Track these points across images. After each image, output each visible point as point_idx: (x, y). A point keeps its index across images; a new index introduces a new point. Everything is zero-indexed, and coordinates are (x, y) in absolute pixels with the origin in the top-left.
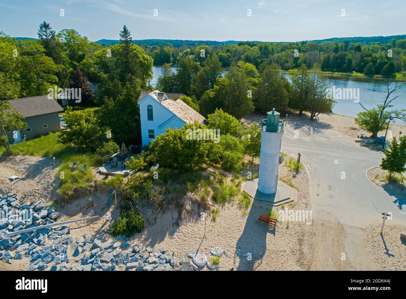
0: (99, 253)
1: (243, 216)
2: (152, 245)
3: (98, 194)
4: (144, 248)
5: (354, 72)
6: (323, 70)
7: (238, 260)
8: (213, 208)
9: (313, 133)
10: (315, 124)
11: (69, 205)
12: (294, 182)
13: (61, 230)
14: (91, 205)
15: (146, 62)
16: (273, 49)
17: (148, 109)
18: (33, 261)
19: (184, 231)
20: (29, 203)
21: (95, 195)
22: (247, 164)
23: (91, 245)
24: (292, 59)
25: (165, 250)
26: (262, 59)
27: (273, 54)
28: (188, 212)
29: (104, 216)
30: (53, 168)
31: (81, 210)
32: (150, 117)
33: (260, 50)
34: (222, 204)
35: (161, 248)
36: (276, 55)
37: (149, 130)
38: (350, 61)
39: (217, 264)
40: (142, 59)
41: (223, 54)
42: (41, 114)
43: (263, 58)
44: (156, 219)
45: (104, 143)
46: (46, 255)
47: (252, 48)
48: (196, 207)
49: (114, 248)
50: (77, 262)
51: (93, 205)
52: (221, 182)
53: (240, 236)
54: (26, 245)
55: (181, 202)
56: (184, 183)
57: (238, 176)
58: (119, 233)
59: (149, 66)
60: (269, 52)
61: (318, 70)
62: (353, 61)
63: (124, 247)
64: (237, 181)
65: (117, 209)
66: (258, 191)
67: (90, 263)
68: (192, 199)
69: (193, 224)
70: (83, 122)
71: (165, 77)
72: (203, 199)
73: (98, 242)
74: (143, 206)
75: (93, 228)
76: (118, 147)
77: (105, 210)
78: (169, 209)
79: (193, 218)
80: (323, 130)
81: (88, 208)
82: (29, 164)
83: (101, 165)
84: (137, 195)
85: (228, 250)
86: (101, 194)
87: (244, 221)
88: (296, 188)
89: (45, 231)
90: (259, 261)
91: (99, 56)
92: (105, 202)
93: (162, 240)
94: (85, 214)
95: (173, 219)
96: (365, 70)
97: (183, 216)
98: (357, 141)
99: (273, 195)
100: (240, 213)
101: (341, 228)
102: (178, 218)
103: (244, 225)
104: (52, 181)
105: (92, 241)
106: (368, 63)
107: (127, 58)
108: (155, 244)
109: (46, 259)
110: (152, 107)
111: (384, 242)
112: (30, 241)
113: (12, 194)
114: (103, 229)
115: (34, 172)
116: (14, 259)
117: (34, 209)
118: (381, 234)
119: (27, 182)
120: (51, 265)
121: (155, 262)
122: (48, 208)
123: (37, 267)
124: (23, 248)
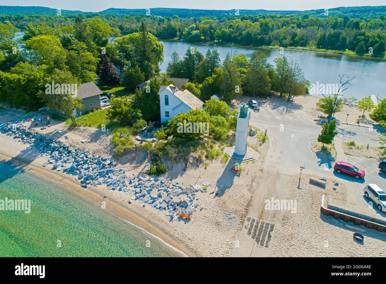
0: (143, 183)
1: (223, 167)
2: (171, 180)
3: (138, 152)
4: (167, 181)
5: (347, 50)
6: (318, 48)
7: (217, 188)
8: (205, 162)
9: (286, 113)
11: (121, 158)
12: (259, 148)
13: (119, 171)
14: (134, 158)
15: (158, 48)
16: (273, 26)
17: (165, 98)
18: (108, 186)
19: (188, 173)
20: (98, 156)
21: (136, 153)
22: (231, 136)
23: (138, 179)
24: (290, 36)
25: (178, 182)
26: (262, 35)
27: (272, 30)
28: (191, 164)
29: (143, 165)
30: (107, 136)
31: (128, 161)
32: (167, 103)
33: (260, 26)
34: (211, 160)
35: (176, 181)
36: (276, 32)
37: (166, 112)
38: (344, 39)
39: (206, 190)
40: (155, 46)
41: (225, 30)
42: (88, 97)
44: (172, 167)
45: (137, 120)
46: (115, 183)
47: (253, 24)
48: (196, 161)
49: (151, 181)
50: (131, 187)
51: (135, 159)
52: (212, 147)
53: (219, 177)
54: (102, 178)
55: (187, 158)
56: (189, 147)
57: (223, 143)
58: (152, 174)
59: (161, 51)
60: (269, 28)
61: (314, 47)
62: (348, 39)
63: (156, 180)
64: (222, 147)
65: (150, 161)
66: (234, 153)
67: (139, 187)
68: (193, 156)
69: (193, 170)
70: (123, 106)
71: (174, 63)
72: (200, 157)
73: (141, 177)
74: (165, 160)
75: (137, 171)
76: (146, 123)
77: (142, 161)
78: (179, 161)
79: (194, 167)
80: (294, 111)
81: (132, 160)
82: (90, 133)
83: (137, 135)
84: (161, 153)
85: (212, 184)
86: (139, 152)
87: (223, 170)
88: (259, 152)
89: (111, 171)
90: (228, 189)
92: (142, 157)
93: (176, 178)
94: (131, 163)
95: (182, 167)
96: (356, 48)
97: (188, 166)
98: (315, 120)
99: (243, 156)
100: (221, 165)
101: (278, 175)
102: (185, 167)
103: (222, 172)
104: (109, 144)
105: (138, 177)
106: (360, 42)
107: (144, 47)
108: (173, 179)
109: (115, 185)
110: (168, 97)
111: (299, 182)
112: (104, 176)
113: (86, 151)
114: (143, 171)
115: (95, 138)
116: (98, 184)
117: (102, 159)
118: (300, 179)
119: (93, 144)
120: (118, 188)
121: (173, 188)
122: (110, 159)
123: (111, 188)
124: (101, 180)
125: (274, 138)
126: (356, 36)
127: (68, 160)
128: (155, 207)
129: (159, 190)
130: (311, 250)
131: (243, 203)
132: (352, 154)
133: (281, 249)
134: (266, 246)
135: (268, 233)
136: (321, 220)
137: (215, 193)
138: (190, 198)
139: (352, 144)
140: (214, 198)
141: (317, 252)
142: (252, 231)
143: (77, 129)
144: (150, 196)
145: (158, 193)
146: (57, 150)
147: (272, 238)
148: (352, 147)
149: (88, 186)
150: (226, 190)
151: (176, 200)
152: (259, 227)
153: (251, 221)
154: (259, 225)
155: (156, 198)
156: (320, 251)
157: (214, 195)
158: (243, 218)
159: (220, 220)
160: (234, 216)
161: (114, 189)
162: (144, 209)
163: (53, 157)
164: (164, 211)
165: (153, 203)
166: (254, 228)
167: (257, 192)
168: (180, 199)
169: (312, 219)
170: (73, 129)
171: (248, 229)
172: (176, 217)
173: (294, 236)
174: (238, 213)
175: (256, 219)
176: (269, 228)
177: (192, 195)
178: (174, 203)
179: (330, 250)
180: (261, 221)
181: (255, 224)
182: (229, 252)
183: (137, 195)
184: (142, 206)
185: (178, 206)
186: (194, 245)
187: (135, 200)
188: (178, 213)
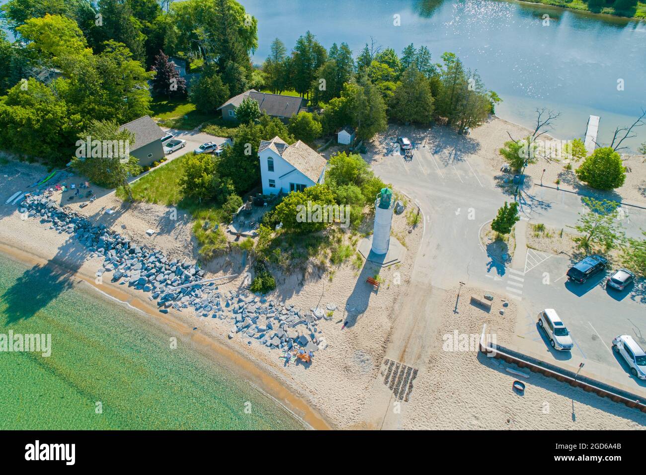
0: (245, 306)
1: (355, 277)
2: (284, 301)
3: (233, 254)
4: (278, 303)
7: (346, 313)
8: (330, 269)
9: (453, 162)
11: (210, 264)
12: (407, 239)
13: (209, 285)
14: (229, 264)
17: (268, 161)
18: (197, 310)
19: (307, 289)
20: (176, 261)
21: (230, 255)
22: (368, 214)
23: (237, 299)
25: (293, 305)
28: (310, 274)
29: (242, 275)
30: (185, 224)
31: (221, 268)
34: (338, 265)
35: (290, 303)
37: (270, 180)
39: (331, 316)
40: (242, 24)
42: (145, 144)
44: (285, 279)
45: (228, 196)
46: (206, 306)
48: (317, 269)
49: (255, 303)
50: (230, 311)
51: (230, 264)
52: (339, 241)
53: (350, 295)
54: (188, 298)
55: (304, 266)
56: (307, 248)
57: (356, 232)
58: (257, 290)
63: (263, 302)
64: (354, 238)
65: (252, 268)
66: (371, 251)
67: (240, 313)
68: (313, 263)
69: (314, 284)
72: (322, 263)
73: (242, 297)
74: (274, 268)
75: (235, 285)
76: (241, 200)
77: (241, 269)
78: (294, 272)
79: (314, 279)
80: (466, 157)
81: (227, 266)
83: (229, 223)
84: (268, 258)
85: (340, 306)
86: (236, 254)
87: (355, 281)
88: (407, 247)
89: (199, 287)
90: (362, 315)
92: (240, 262)
93: (290, 297)
94: (225, 272)
95: (298, 280)
97: (306, 277)
98: (496, 178)
99: (384, 256)
100: (352, 273)
101: (430, 290)
102: (302, 280)
103: (354, 285)
104: (189, 239)
105: (238, 296)
108: (286, 300)
109: (206, 309)
110: (272, 159)
111: (457, 302)
112: (189, 294)
113: (157, 251)
114: (243, 285)
115: (166, 226)
116: (182, 307)
117: (182, 265)
118: (458, 296)
119: (165, 237)
120: (211, 313)
121: (287, 314)
122: (194, 266)
123: (201, 314)
124: (185, 299)
125: (430, 218)
127: (132, 265)
128: (264, 343)
129: (268, 318)
130: (459, 404)
131: (380, 338)
132: (537, 248)
133: (423, 404)
134: (406, 401)
135: (409, 381)
136: (478, 362)
137: (343, 321)
138: (310, 330)
139: (541, 228)
140: (342, 329)
141: (466, 408)
142: (390, 379)
143: (136, 208)
144: (257, 328)
145: (267, 322)
147: (413, 389)
149: (168, 310)
150: (359, 317)
151: (292, 333)
152: (399, 373)
153: (389, 364)
154: (399, 371)
155: (264, 331)
156: (470, 406)
157: (342, 324)
158: (379, 360)
159: (350, 364)
160: (368, 357)
161: (205, 315)
162: (250, 347)
163: (109, 259)
164: (276, 350)
165: (261, 337)
166: (392, 374)
167: (399, 320)
168: (297, 331)
169: (467, 360)
170: (130, 207)
171: (385, 376)
172: (293, 359)
173: (440, 386)
174: (373, 353)
175: (396, 361)
176: (412, 374)
177: (313, 326)
178: (290, 338)
179: (481, 405)
180: (402, 364)
181: (394, 368)
182: (360, 409)
183: (238, 324)
184: (247, 343)
185: (294, 342)
186: (316, 400)
187: (237, 333)
188: (295, 353)
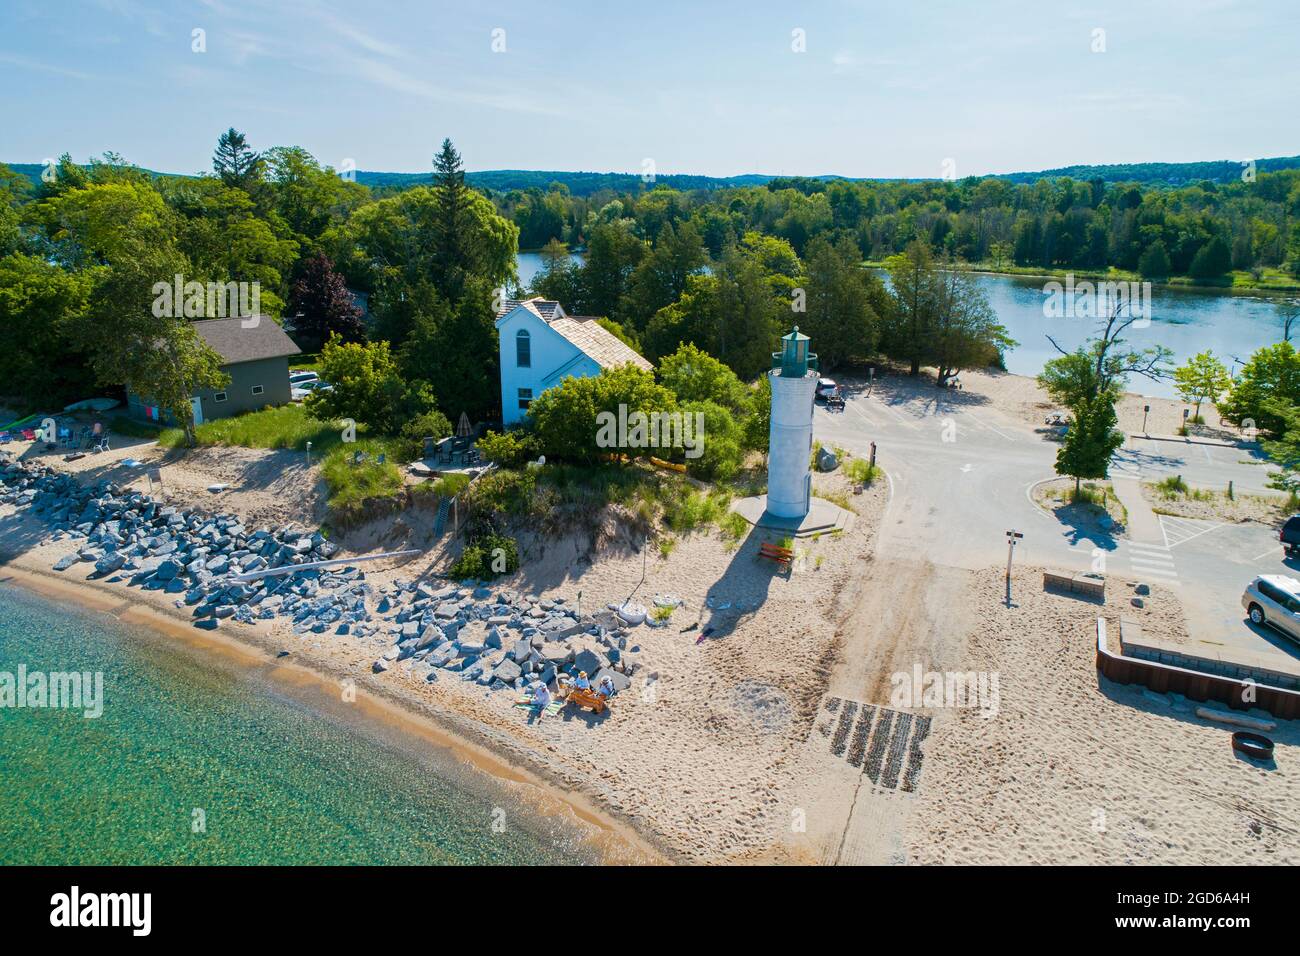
0: (431, 604)
1: (729, 550)
2: (537, 592)
3: (416, 512)
4: (521, 597)
5: (1112, 268)
6: (1020, 263)
7: (708, 614)
8: (663, 536)
9: (935, 413)
10: (945, 395)
11: (354, 533)
12: (853, 501)
13: (342, 574)
14: (400, 533)
15: (499, 235)
16: (871, 201)
17: (518, 339)
18: (298, 620)
19: (601, 571)
20: (266, 529)
21: (408, 513)
22: (752, 470)
23: (412, 595)
24: (928, 230)
25: (562, 599)
26: (838, 229)
27: (870, 216)
28: (610, 539)
29: (432, 552)
30: (307, 467)
31: (379, 542)
32: (524, 359)
33: (831, 203)
34: (683, 532)
35: (555, 596)
36: (881, 219)
37: (520, 390)
38: (1100, 237)
39: (666, 618)
40: (488, 227)
41: (720, 216)
42: (249, 359)
43: (841, 227)
44: (542, 550)
45: (418, 414)
46: (325, 610)
47: (808, 199)
48: (627, 531)
49: (460, 598)
50: (386, 620)
51: (405, 532)
52: (684, 496)
53: (716, 580)
54: (279, 598)
55: (596, 520)
56: (602, 484)
57: (726, 488)
58: (467, 575)
59: (507, 246)
60: (859, 209)
61: (1006, 264)
62: (1111, 236)
63: (480, 596)
64: (722, 497)
65: (458, 538)
66: (766, 513)
67: (414, 619)
68: (618, 515)
69: (619, 562)
70: (367, 368)
71: (552, 275)
73: (424, 589)
74: (515, 528)
75: (411, 571)
76: (450, 425)
77: (432, 541)
78: (569, 532)
79: (620, 552)
80: (962, 408)
81: (394, 539)
82: (246, 462)
83: (414, 459)
84: (502, 507)
85: (689, 600)
86: (421, 510)
87: (729, 559)
88: (853, 510)
89: (314, 573)
90: (751, 615)
91: (369, 219)
92: (432, 526)
93: (557, 585)
94: (390, 548)
95: (578, 551)
96: (1141, 261)
97: (599, 546)
98: (1038, 431)
99: (800, 519)
100: (721, 546)
101: (929, 570)
102: (589, 550)
103: (726, 565)
104: (310, 489)
105: (413, 588)
106: (1149, 242)
107: (451, 224)
108: (542, 591)
109: (324, 617)
110: (528, 334)
111: (1008, 589)
112: (285, 590)
113: (223, 514)
114: (432, 571)
115: (258, 477)
116: (259, 617)
117: (281, 538)
118: (1008, 578)
119: (250, 495)
120: (335, 626)
121: (543, 616)
122: (311, 536)
123: (310, 627)
124: (272, 602)
125: (903, 476)
126: (1135, 225)
127: (151, 546)
128: (474, 678)
129: (489, 627)
130: (1079, 791)
131: (807, 655)
132: (1180, 512)
133: (964, 796)
134: (908, 789)
135: (908, 744)
136: (1104, 698)
137: (700, 627)
138: (606, 643)
140: (698, 643)
141: (1104, 799)
142: (849, 741)
143: (197, 456)
144: (457, 646)
145: (487, 634)
146: (114, 518)
147: (926, 762)
148: (1177, 493)
149: (220, 622)
150: (744, 619)
151: (555, 651)
152: (873, 728)
153: (841, 709)
154: (874, 721)
155: (478, 651)
156: (1115, 793)
157: (697, 633)
158: (810, 703)
159: (723, 711)
160: (777, 694)
161: (318, 630)
162: (431, 687)
164: (508, 692)
165: (465, 666)
166: (853, 730)
167: (856, 619)
168: (568, 648)
169: (1071, 696)
170: (183, 457)
171: (832, 736)
172: (553, 708)
173: (1009, 751)
174: (792, 686)
175: (861, 702)
176: (913, 727)
177: (615, 636)
178: (548, 661)
179: (1152, 791)
180: (879, 707)
181: (857, 717)
182: (764, 812)
183: (406, 643)
184: (425, 678)
185: (560, 671)
186: (622, 796)
187: (399, 660)
188: (562, 693)
